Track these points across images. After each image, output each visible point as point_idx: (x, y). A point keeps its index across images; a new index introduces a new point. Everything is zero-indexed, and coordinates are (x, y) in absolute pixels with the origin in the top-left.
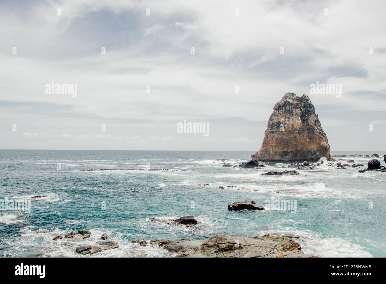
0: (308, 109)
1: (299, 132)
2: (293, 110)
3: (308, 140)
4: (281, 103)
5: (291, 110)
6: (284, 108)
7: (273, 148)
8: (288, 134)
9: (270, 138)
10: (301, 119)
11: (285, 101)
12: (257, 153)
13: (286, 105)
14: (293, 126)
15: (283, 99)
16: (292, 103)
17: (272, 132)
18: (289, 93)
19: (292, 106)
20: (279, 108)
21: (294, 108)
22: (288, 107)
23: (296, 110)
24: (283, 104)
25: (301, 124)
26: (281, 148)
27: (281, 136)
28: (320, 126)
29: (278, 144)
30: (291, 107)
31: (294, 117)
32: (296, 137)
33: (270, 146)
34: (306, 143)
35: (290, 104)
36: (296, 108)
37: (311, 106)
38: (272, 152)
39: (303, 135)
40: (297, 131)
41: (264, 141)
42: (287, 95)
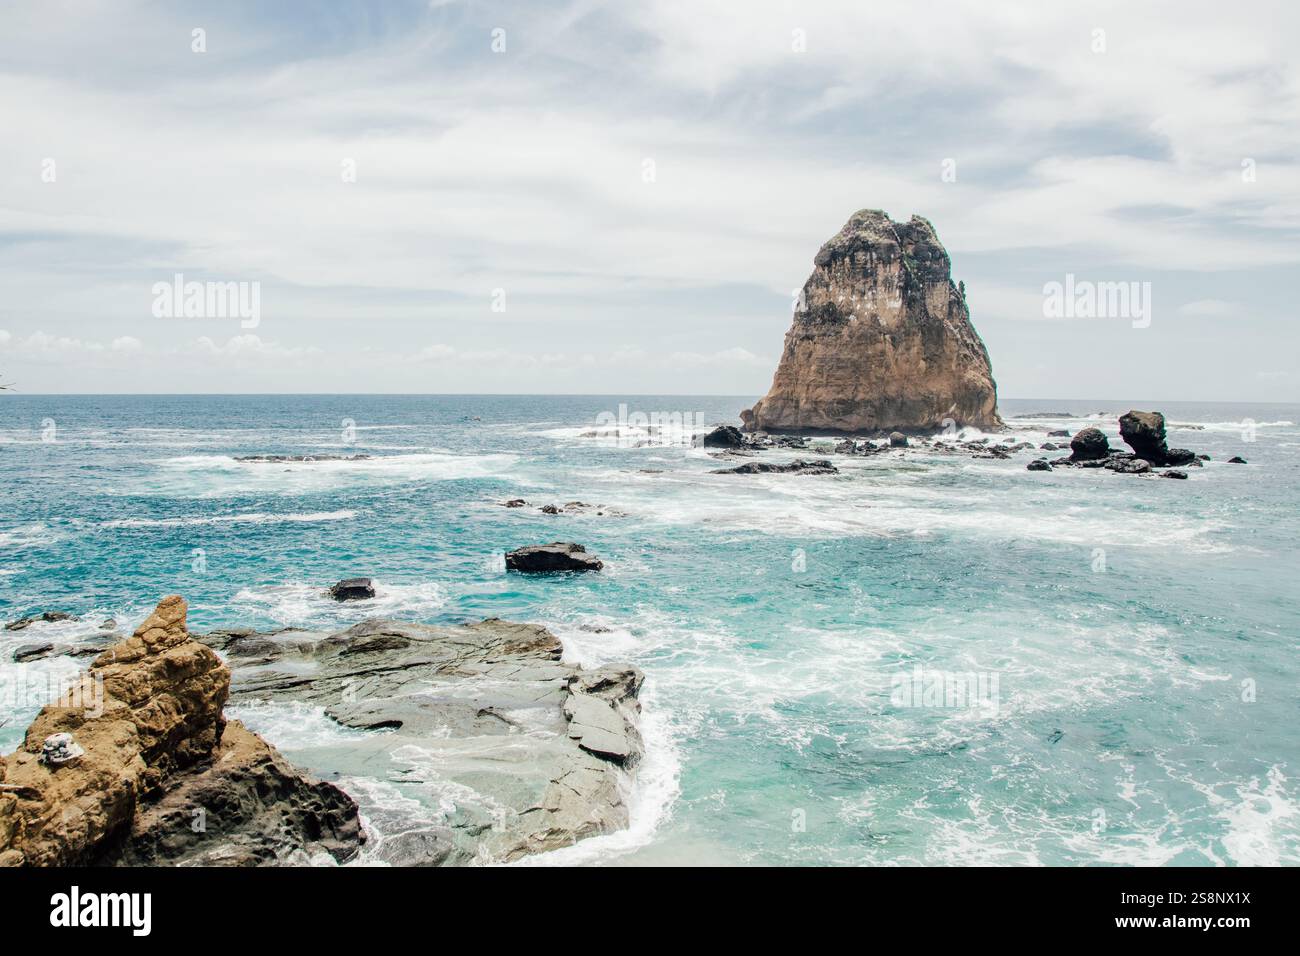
0: (928, 263)
1: (893, 339)
2: (876, 267)
3: (922, 364)
4: (839, 244)
5: (869, 266)
6: (847, 260)
7: (808, 389)
8: (859, 345)
9: (801, 358)
10: (904, 296)
11: (851, 239)
12: (760, 404)
13: (856, 251)
14: (874, 317)
15: (847, 230)
16: (873, 245)
17: (808, 338)
18: (866, 211)
19: (874, 254)
20: (830, 258)
21: (879, 259)
22: (860, 256)
23: (888, 269)
24: (844, 246)
25: (901, 311)
26: (834, 391)
27: (834, 351)
28: (965, 320)
29: (825, 376)
30: (871, 255)
31: (881, 289)
32: (883, 353)
33: (800, 382)
34: (915, 372)
35: (867, 247)
36: (887, 262)
37: (940, 256)
38: (806, 403)
39: (908, 349)
40: (887, 337)
41: (781, 368)
42: (859, 217)
